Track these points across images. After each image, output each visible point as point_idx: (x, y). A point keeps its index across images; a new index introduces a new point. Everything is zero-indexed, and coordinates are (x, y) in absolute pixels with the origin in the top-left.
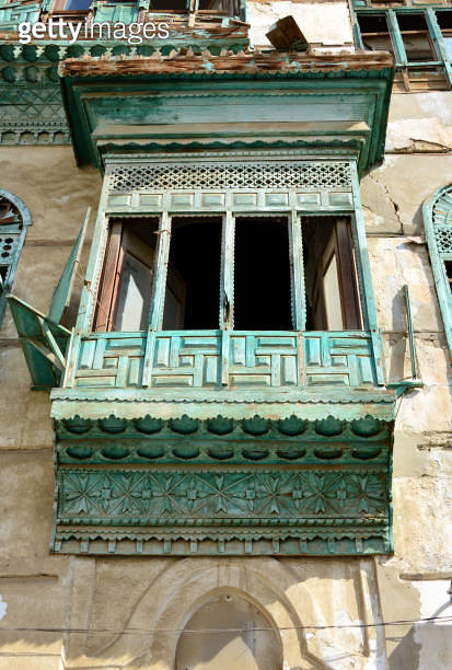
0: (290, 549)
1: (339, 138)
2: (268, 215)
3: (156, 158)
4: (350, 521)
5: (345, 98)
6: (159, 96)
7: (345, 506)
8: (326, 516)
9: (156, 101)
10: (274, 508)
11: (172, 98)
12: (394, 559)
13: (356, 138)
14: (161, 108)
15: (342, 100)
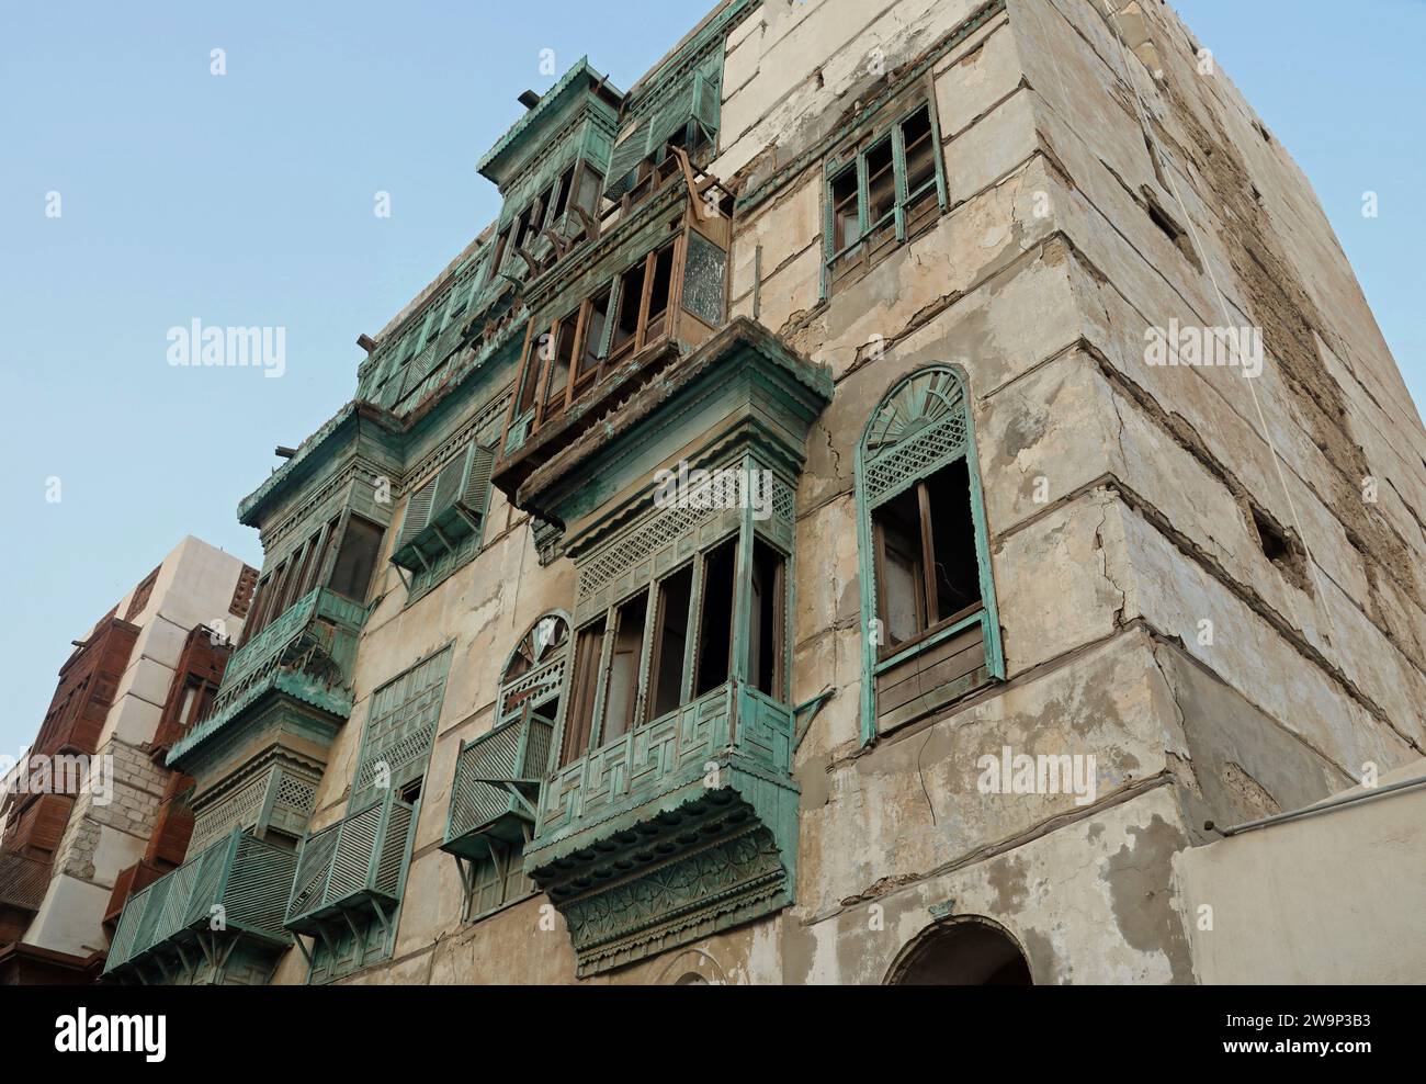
0: (724, 923)
1: (714, 448)
2: (680, 568)
3: (608, 542)
4: (753, 883)
5: (727, 386)
6: (594, 477)
7: (750, 867)
8: (741, 882)
9: (595, 482)
10: (703, 889)
11: (602, 472)
12: (795, 908)
13: (740, 430)
14: (602, 485)
15: (726, 389)
